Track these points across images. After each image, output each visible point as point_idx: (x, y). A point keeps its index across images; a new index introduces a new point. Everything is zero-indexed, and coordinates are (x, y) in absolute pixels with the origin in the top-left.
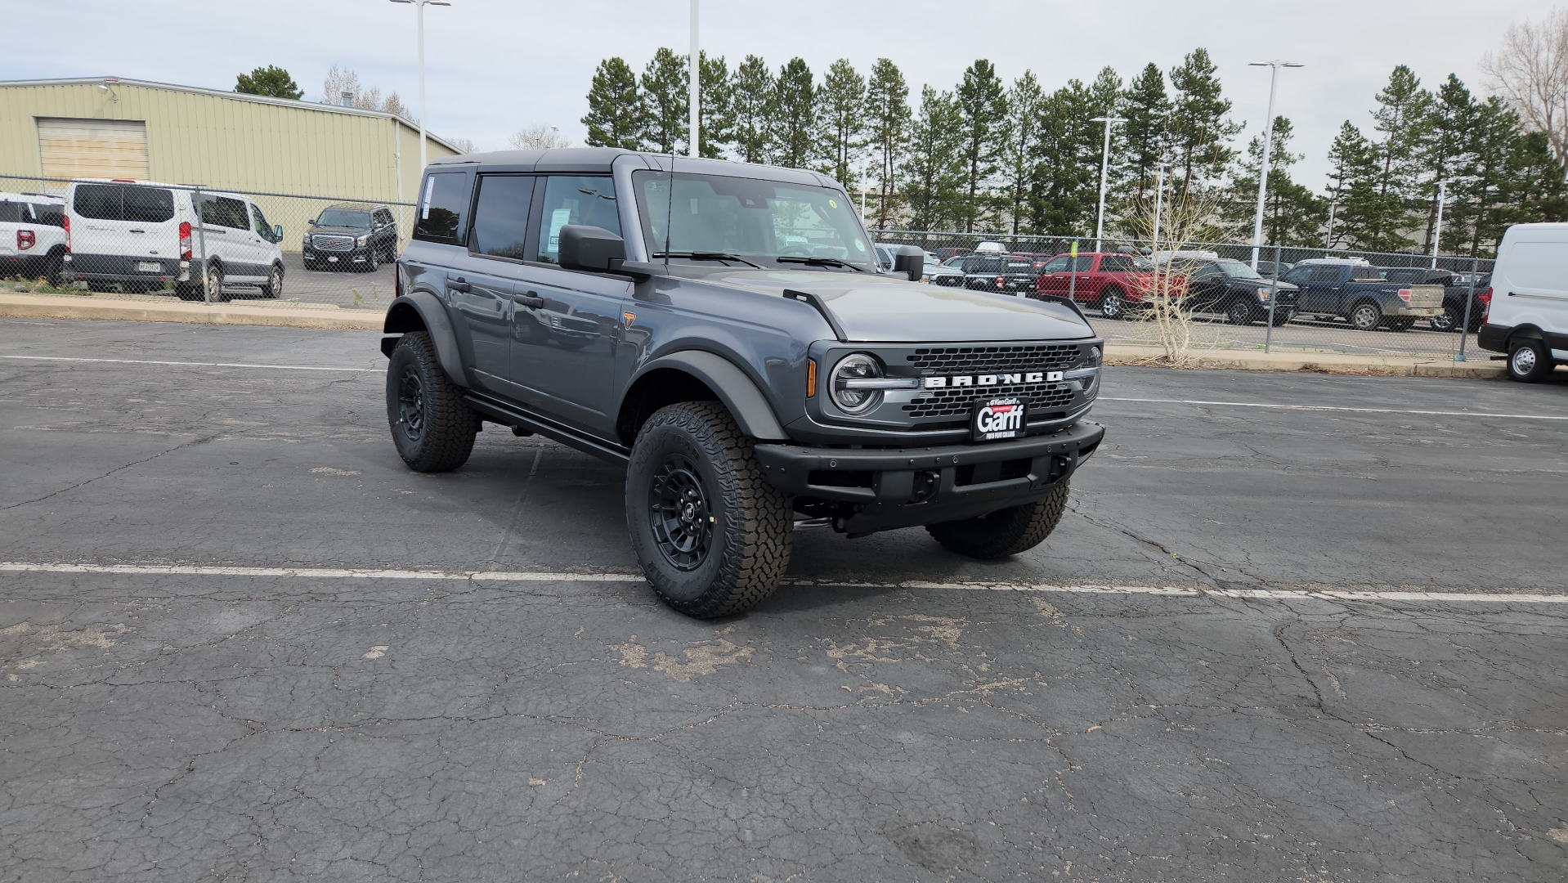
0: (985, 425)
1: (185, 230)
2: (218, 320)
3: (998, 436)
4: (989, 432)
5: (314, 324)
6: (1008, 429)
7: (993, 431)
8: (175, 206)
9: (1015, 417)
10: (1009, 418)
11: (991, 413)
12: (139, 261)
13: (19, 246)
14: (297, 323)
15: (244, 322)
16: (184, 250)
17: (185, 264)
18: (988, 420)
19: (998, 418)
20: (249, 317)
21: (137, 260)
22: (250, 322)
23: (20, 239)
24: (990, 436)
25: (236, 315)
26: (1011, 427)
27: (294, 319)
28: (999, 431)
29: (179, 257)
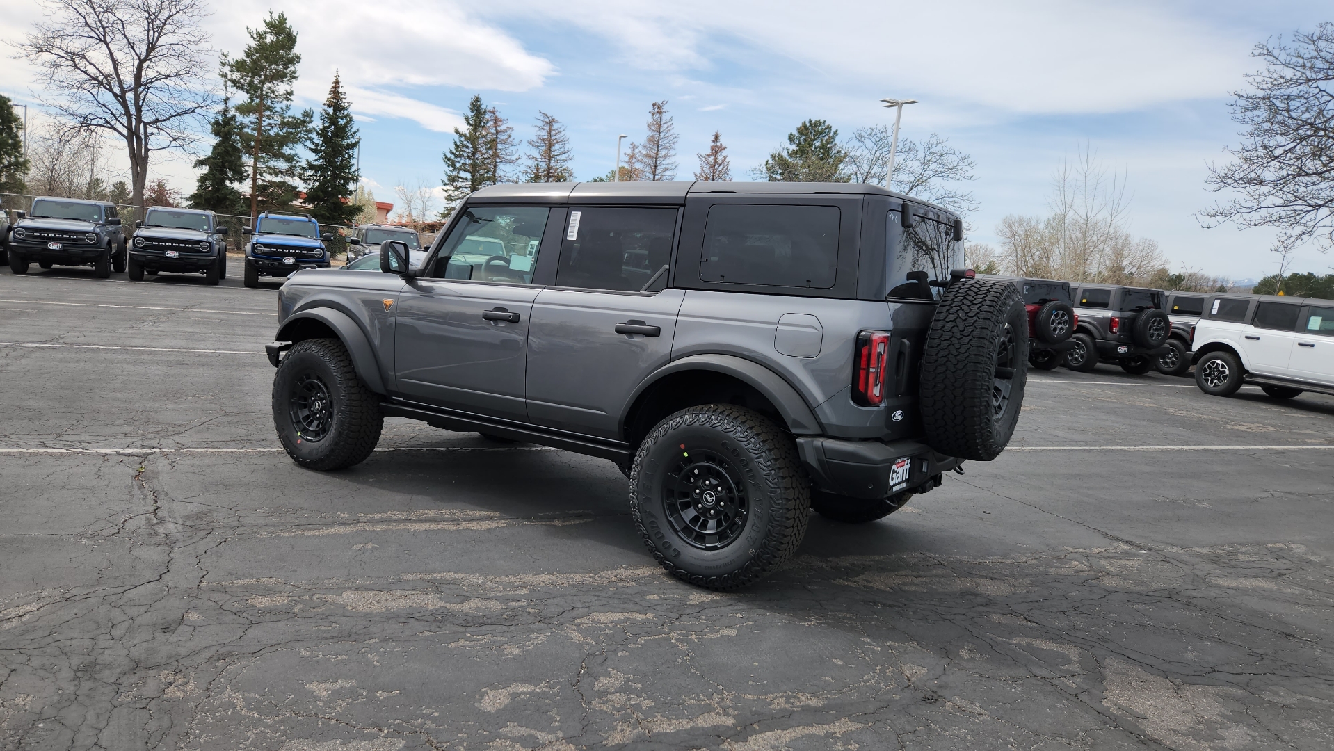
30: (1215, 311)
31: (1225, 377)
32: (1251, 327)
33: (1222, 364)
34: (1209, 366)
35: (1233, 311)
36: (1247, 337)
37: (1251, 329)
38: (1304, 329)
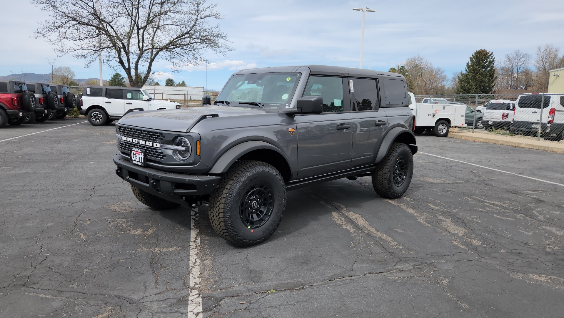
0: (134, 157)
1: (553, 111)
2: (522, 146)
3: (136, 163)
4: (134, 160)
5: (556, 150)
6: (140, 162)
7: (135, 161)
8: (551, 101)
9: (142, 158)
10: (140, 157)
11: (135, 154)
12: (532, 124)
13: (502, 118)
14: (550, 150)
15: (530, 147)
16: (550, 119)
17: (549, 125)
18: (134, 156)
19: (137, 156)
20: (533, 145)
21: (532, 123)
22: (532, 147)
23: (503, 116)
24: (134, 162)
25: (528, 144)
26: (141, 161)
27: (548, 147)
28: (137, 161)
29: (547, 122)
30: (89, 93)
31: (101, 118)
32: (106, 98)
33: (99, 114)
34: (93, 115)
35: (96, 92)
36: (106, 102)
37: (106, 99)
38: (127, 98)
